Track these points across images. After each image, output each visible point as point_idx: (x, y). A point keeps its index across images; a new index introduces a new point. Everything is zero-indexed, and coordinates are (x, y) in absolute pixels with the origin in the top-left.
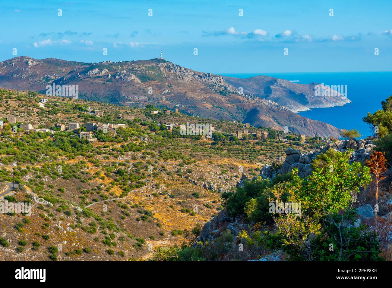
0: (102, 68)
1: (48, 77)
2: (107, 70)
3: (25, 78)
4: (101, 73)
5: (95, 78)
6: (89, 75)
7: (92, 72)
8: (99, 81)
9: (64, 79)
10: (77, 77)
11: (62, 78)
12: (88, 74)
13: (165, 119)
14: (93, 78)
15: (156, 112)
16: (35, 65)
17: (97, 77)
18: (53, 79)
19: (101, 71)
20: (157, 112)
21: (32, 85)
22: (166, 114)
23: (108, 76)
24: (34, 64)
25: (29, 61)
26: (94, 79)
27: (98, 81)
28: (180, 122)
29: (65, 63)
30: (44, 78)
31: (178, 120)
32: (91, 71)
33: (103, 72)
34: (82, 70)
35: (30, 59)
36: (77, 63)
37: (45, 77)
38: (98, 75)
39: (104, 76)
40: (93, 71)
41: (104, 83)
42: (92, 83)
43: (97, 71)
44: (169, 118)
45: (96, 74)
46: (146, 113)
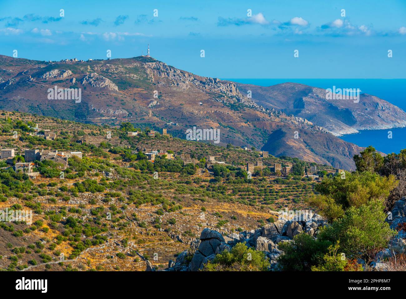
0: (64, 69)
2: (70, 72)
4: (63, 77)
5: (53, 83)
6: (45, 79)
7: (50, 75)
9: (10, 84)
10: (28, 81)
11: (8, 82)
12: (44, 77)
13: (147, 144)
14: (51, 83)
15: (135, 134)
17: (56, 82)
19: (62, 73)
22: (150, 137)
23: (71, 80)
28: (168, 148)
29: (12, 61)
31: (167, 145)
32: (48, 73)
33: (65, 75)
34: (35, 71)
36: (29, 61)
38: (58, 79)
39: (67, 80)
40: (51, 73)
43: (56, 73)
44: (154, 143)
45: (55, 77)
46: (121, 134)
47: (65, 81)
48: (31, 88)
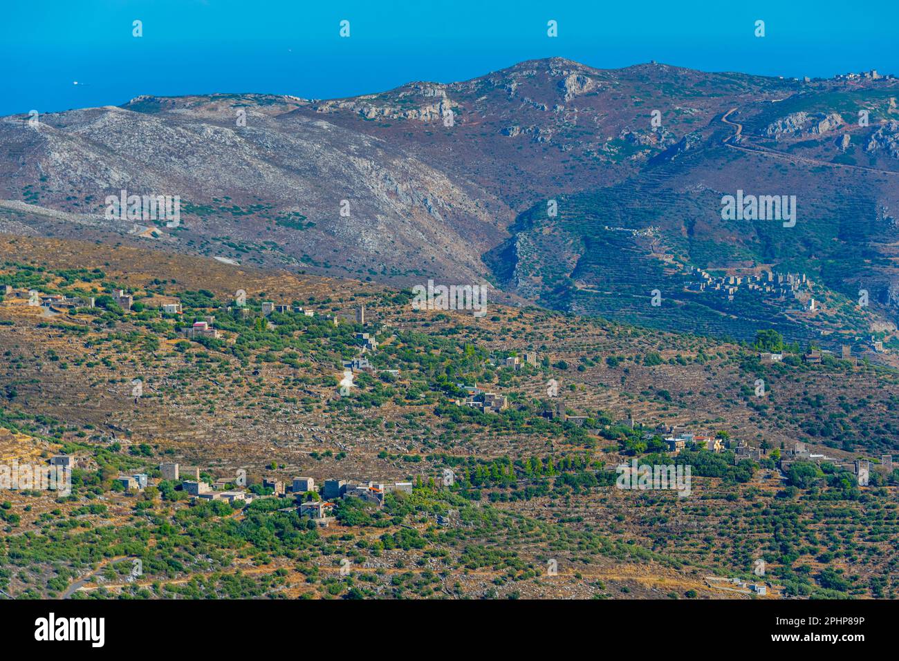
0: (822, 109)
1: (630, 138)
2: (838, 119)
3: (548, 139)
4: (818, 132)
5: (790, 149)
6: (773, 137)
7: (784, 126)
8: (805, 161)
9: (688, 147)
10: (729, 142)
11: (682, 144)
12: (769, 132)
14: (786, 148)
15: (776, 358)
16: (589, 94)
17: (800, 145)
18: (649, 147)
19: (815, 123)
20: (780, 357)
21: (572, 168)
22: (808, 365)
23: (839, 140)
24: (585, 89)
25: (568, 76)
26: (788, 152)
27: (802, 159)
28: (842, 390)
29: (701, 84)
30: (616, 142)
31: (840, 384)
32: (780, 122)
33: (824, 126)
34: (754, 112)
35: (575, 68)
37: (622, 137)
38: (805, 137)
39: (828, 139)
40: (787, 122)
41: (823, 168)
42: (777, 166)
43: (801, 122)
44: (812, 378)
45: (797, 132)
46: (747, 358)
47: (822, 143)
48: (735, 163)
